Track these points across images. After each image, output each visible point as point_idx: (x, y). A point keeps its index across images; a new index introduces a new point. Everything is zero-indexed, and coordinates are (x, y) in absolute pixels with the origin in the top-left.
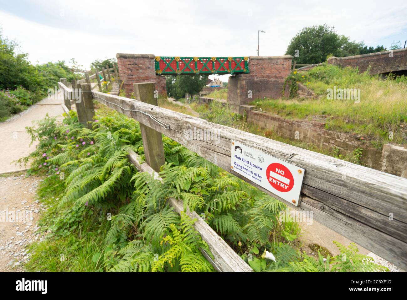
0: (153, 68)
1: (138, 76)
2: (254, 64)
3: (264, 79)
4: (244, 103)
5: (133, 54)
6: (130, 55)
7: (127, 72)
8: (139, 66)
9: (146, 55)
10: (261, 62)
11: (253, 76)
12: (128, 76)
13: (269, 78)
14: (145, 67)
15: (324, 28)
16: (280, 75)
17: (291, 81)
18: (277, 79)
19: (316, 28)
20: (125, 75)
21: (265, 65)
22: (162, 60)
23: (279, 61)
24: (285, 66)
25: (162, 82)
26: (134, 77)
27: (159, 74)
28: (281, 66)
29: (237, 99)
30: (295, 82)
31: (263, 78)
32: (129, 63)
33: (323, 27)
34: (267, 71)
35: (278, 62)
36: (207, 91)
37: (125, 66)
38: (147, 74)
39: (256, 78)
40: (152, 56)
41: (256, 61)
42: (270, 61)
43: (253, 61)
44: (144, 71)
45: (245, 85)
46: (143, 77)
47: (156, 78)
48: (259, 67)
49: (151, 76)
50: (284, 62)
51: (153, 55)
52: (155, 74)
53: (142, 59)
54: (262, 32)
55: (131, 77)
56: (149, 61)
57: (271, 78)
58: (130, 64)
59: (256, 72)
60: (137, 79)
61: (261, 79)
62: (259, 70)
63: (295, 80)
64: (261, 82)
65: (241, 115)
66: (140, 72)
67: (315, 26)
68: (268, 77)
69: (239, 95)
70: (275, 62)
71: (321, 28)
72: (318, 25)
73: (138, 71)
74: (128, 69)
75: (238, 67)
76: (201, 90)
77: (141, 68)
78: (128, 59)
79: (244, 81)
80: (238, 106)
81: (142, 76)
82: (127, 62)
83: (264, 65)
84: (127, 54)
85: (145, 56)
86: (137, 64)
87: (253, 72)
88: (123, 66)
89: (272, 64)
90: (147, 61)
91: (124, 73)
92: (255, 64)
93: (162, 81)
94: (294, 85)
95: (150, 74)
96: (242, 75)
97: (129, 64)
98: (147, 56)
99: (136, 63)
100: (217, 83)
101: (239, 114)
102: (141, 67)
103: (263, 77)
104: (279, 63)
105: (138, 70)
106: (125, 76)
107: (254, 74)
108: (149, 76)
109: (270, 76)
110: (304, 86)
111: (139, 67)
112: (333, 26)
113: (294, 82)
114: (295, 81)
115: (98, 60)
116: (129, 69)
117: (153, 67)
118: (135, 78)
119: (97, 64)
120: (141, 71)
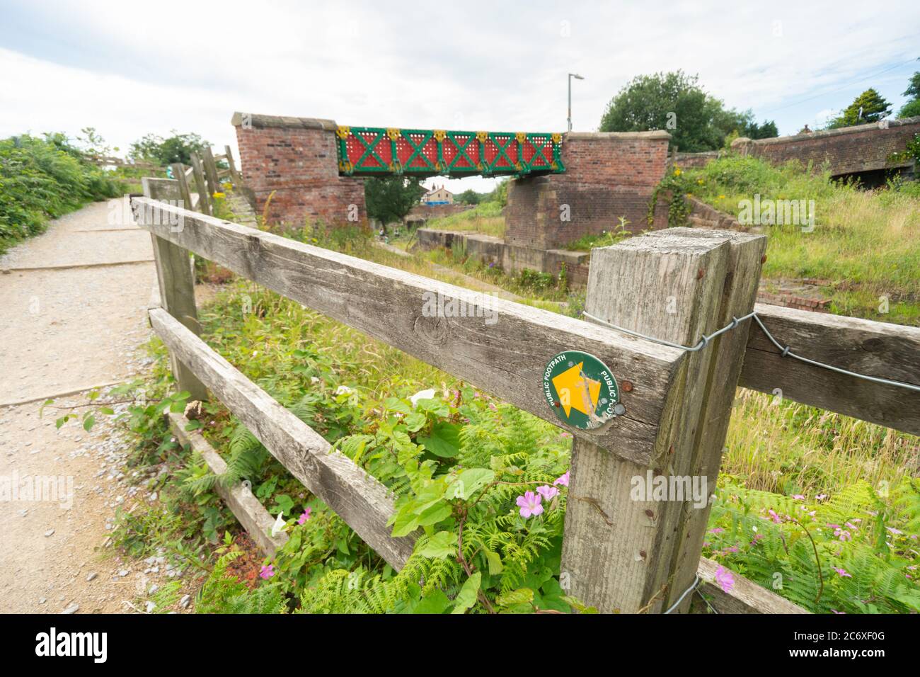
0: (331, 157)
1: (292, 176)
2: (576, 152)
3: (601, 186)
4: (556, 245)
5: (280, 118)
6: (270, 120)
7: (264, 165)
8: (297, 149)
9: (314, 120)
10: (592, 147)
11: (573, 181)
12: (267, 177)
13: (613, 185)
14: (310, 155)
15: (678, 79)
16: (640, 178)
17: (671, 191)
18: (631, 189)
19: (661, 79)
20: (259, 173)
21: (604, 155)
22: (353, 136)
23: (636, 144)
24: (653, 157)
25: (354, 193)
26: (282, 179)
27: (347, 172)
28: (643, 157)
29: (537, 237)
30: (681, 196)
31: (597, 186)
32: (270, 141)
33: (677, 77)
34: (607, 169)
35: (634, 147)
36: (419, 213)
37: (258, 150)
38: (316, 171)
39: (580, 185)
40: (329, 125)
41: (580, 143)
42: (614, 145)
43: (574, 143)
44: (308, 164)
45: (556, 202)
46: (306, 180)
47: (341, 183)
48: (589, 158)
49: (326, 177)
50: (650, 146)
51: (331, 122)
52: (337, 173)
53: (304, 130)
54: (577, 77)
55: (275, 179)
56: (322, 139)
57: (617, 185)
58: (272, 145)
59: (581, 171)
60: (293, 186)
61: (592, 186)
62: (590, 166)
63: (679, 191)
64: (593, 194)
65: (549, 275)
66: (299, 167)
67: (659, 73)
68: (611, 182)
69: (542, 225)
70: (628, 147)
71: (673, 79)
72: (666, 73)
73: (293, 164)
74: (267, 157)
75: (538, 159)
76: (408, 213)
77: (301, 156)
78: (265, 131)
79: (554, 192)
80: (540, 252)
81: (303, 178)
82: (264, 137)
83: (599, 155)
84: (264, 116)
85: (310, 125)
86: (290, 145)
87: (574, 171)
88: (254, 149)
89: (621, 153)
90: (317, 136)
91: (257, 169)
92: (579, 150)
93: (356, 191)
94: (679, 201)
95: (325, 171)
96: (547, 177)
97: (268, 145)
98: (315, 125)
99: (288, 142)
100: (439, 196)
101: (544, 271)
102: (301, 153)
103: (598, 183)
104: (638, 150)
105: (292, 161)
106: (258, 177)
107: (577, 175)
108: (322, 178)
109: (614, 180)
110: (706, 203)
111: (296, 153)
112: (694, 76)
113: (678, 195)
114: (680, 194)
115: (152, 138)
116: (270, 157)
117: (332, 153)
118: (287, 183)
119: (149, 147)
120: (301, 164)
